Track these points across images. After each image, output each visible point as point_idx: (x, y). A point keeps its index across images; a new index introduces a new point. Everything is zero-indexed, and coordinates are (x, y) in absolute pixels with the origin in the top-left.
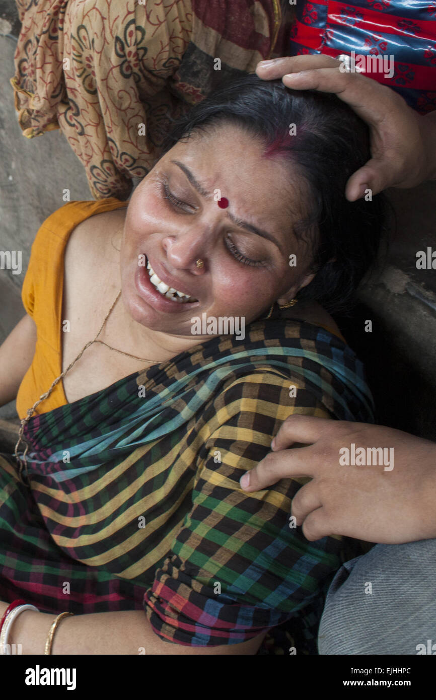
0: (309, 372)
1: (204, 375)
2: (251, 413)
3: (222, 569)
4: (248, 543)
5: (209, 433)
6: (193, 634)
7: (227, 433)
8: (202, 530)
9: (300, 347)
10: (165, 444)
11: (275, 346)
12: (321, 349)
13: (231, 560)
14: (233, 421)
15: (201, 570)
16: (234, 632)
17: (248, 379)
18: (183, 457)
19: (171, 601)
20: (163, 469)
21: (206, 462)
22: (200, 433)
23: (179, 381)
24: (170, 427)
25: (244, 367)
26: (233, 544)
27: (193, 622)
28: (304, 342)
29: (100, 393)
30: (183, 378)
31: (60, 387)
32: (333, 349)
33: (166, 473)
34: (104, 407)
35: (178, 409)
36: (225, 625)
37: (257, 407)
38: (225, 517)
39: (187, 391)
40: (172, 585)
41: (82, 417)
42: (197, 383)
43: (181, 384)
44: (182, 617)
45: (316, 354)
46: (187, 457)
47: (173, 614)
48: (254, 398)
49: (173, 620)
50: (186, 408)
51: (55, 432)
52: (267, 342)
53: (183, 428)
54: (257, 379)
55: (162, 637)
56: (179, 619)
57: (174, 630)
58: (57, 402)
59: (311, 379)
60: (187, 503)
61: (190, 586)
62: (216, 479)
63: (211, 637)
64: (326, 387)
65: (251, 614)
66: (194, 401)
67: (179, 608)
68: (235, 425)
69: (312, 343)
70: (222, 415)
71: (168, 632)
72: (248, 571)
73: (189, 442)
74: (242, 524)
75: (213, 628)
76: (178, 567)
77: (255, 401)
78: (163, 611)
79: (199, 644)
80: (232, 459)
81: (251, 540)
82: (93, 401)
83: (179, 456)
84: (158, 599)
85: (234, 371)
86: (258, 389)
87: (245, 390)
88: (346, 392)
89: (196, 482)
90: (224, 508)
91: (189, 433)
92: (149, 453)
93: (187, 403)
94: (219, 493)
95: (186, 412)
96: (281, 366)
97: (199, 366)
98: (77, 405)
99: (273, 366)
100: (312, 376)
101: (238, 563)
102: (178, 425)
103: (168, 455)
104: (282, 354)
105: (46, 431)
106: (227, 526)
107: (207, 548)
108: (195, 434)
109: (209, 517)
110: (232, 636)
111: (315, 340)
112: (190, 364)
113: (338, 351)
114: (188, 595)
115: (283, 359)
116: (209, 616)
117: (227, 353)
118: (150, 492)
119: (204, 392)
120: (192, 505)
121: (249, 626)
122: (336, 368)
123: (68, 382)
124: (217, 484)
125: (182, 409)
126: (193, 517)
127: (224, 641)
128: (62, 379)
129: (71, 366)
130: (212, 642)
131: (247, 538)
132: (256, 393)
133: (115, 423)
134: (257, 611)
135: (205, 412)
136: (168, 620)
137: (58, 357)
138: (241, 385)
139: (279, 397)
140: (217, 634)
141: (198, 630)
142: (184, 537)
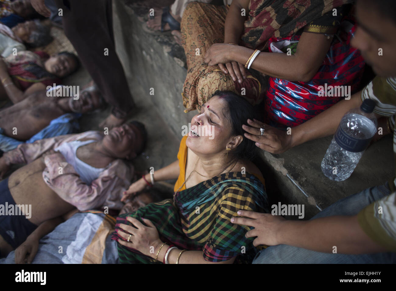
0: (247, 187)
1: (221, 185)
2: (230, 197)
3: (222, 240)
4: (230, 234)
5: (220, 202)
6: (213, 259)
7: (225, 202)
8: (218, 230)
9: (245, 180)
10: (210, 203)
11: (239, 179)
12: (251, 181)
13: (224, 238)
14: (226, 200)
15: (216, 241)
16: (224, 258)
17: (231, 188)
18: (214, 208)
19: (208, 250)
20: (209, 210)
21: (220, 211)
22: (218, 202)
23: (214, 185)
24: (211, 198)
25: (230, 184)
26: (226, 234)
27: (213, 255)
28: (247, 179)
29: (194, 188)
30: (216, 185)
31: (184, 185)
32: (255, 181)
33: (209, 211)
34: (195, 191)
35: (213, 194)
36: (221, 256)
37: (232, 196)
38: (224, 227)
39: (216, 189)
40: (209, 245)
41: (189, 193)
42: (219, 187)
43: (215, 186)
44: (211, 254)
45: (249, 182)
46: (215, 208)
47: (208, 253)
48: (231, 193)
49: (208, 255)
50: (215, 194)
51: (182, 197)
52: (237, 178)
53: (214, 199)
54: (233, 188)
55: (206, 260)
56: (210, 255)
57: (208, 258)
58: (184, 188)
59: (247, 190)
60: (214, 222)
61: (213, 245)
62: (223, 216)
63: (218, 259)
64: (251, 192)
65: (228, 253)
66: (217, 192)
67: (210, 252)
68: (227, 201)
69: (249, 179)
70: (224, 197)
71: (207, 258)
72: (228, 241)
73: (215, 204)
74: (229, 229)
75: (218, 257)
76: (211, 240)
77: (232, 194)
78: (206, 252)
79: (215, 262)
80: (227, 211)
81: (231, 233)
82: (193, 188)
83: (212, 207)
84: (205, 249)
85: (228, 185)
86: (233, 190)
87: (230, 191)
88: (257, 193)
89: (217, 216)
90: (224, 225)
91: (216, 200)
92: (206, 205)
93: (216, 192)
94: (223, 220)
95: (215, 195)
96: (239, 185)
97: (219, 182)
98: (188, 189)
99: (237, 185)
100: (247, 188)
101: (226, 239)
102: (213, 198)
103: (210, 206)
104: (240, 181)
105: (180, 196)
106: (225, 229)
107: (219, 235)
108: (217, 202)
109: (220, 227)
110: (223, 259)
111: (250, 178)
112: (218, 180)
113: (256, 182)
114: (212, 248)
115: (241, 183)
116: (217, 254)
117: (227, 179)
118: (206, 217)
119: (220, 190)
120: (216, 223)
121: (228, 256)
122: (254, 186)
123: (187, 183)
124: (223, 218)
125: (214, 194)
126: (216, 226)
127: (221, 261)
128: (185, 183)
129: (188, 179)
130: (218, 261)
131: (230, 232)
132: (232, 192)
133: (198, 197)
134: (230, 252)
135: (220, 196)
136: (207, 255)
137: (184, 176)
138: (229, 189)
139: (238, 193)
140: (219, 258)
141: (214, 258)
142: (213, 232)
